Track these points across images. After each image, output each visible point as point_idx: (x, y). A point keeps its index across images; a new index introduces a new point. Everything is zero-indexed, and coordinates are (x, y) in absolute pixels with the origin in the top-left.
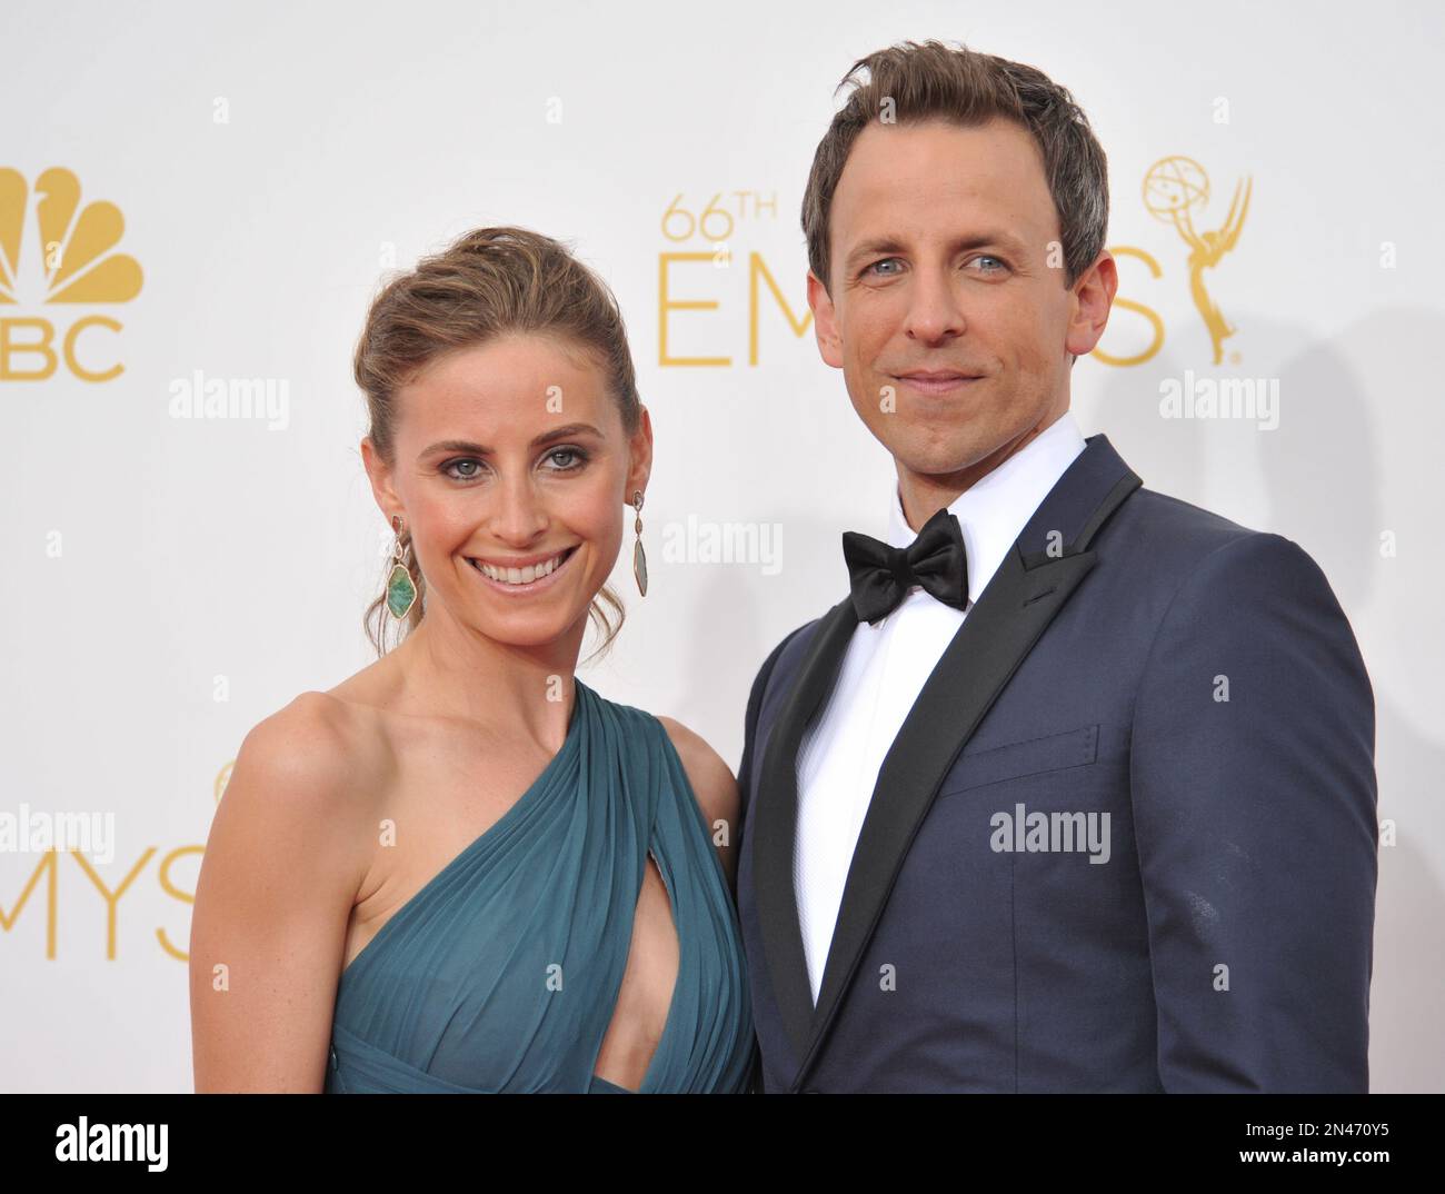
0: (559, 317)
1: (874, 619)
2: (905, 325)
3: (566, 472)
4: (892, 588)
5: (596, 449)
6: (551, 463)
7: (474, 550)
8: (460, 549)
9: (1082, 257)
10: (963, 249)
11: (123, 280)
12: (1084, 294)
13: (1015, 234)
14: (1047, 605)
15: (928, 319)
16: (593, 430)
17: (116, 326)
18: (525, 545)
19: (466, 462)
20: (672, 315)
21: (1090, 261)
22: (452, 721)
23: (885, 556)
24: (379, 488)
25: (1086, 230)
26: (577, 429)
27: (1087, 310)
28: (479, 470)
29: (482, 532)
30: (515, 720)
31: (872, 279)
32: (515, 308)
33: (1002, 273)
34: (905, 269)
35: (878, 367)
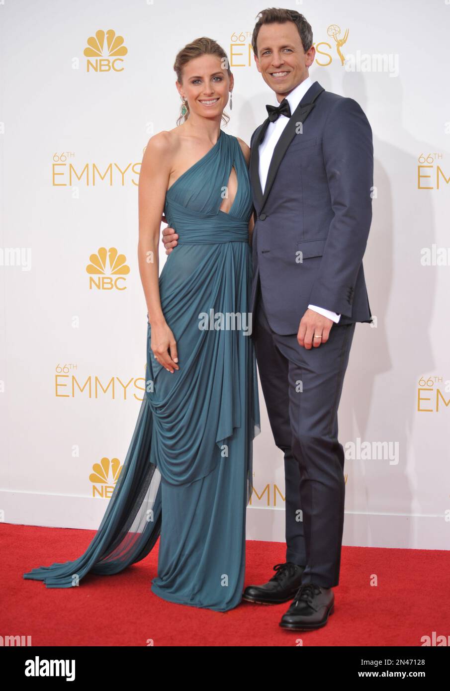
0: (215, 52)
1: (274, 121)
2: (272, 64)
3: (217, 81)
4: (277, 115)
5: (223, 77)
6: (214, 80)
7: (200, 98)
8: (197, 98)
9: (307, 47)
10: (283, 48)
11: (124, 51)
12: (309, 54)
13: (293, 45)
14: (306, 114)
15: (276, 62)
16: (222, 73)
17: (122, 61)
18: (210, 96)
19: (197, 80)
20: (233, 56)
21: (309, 48)
22: (193, 137)
23: (274, 109)
24: (180, 91)
25: (307, 42)
26: (219, 73)
27: (310, 57)
28: (200, 82)
29: (202, 94)
30: (207, 137)
31: (265, 55)
32: (206, 50)
33: (291, 52)
34: (272, 53)
35: (267, 71)
